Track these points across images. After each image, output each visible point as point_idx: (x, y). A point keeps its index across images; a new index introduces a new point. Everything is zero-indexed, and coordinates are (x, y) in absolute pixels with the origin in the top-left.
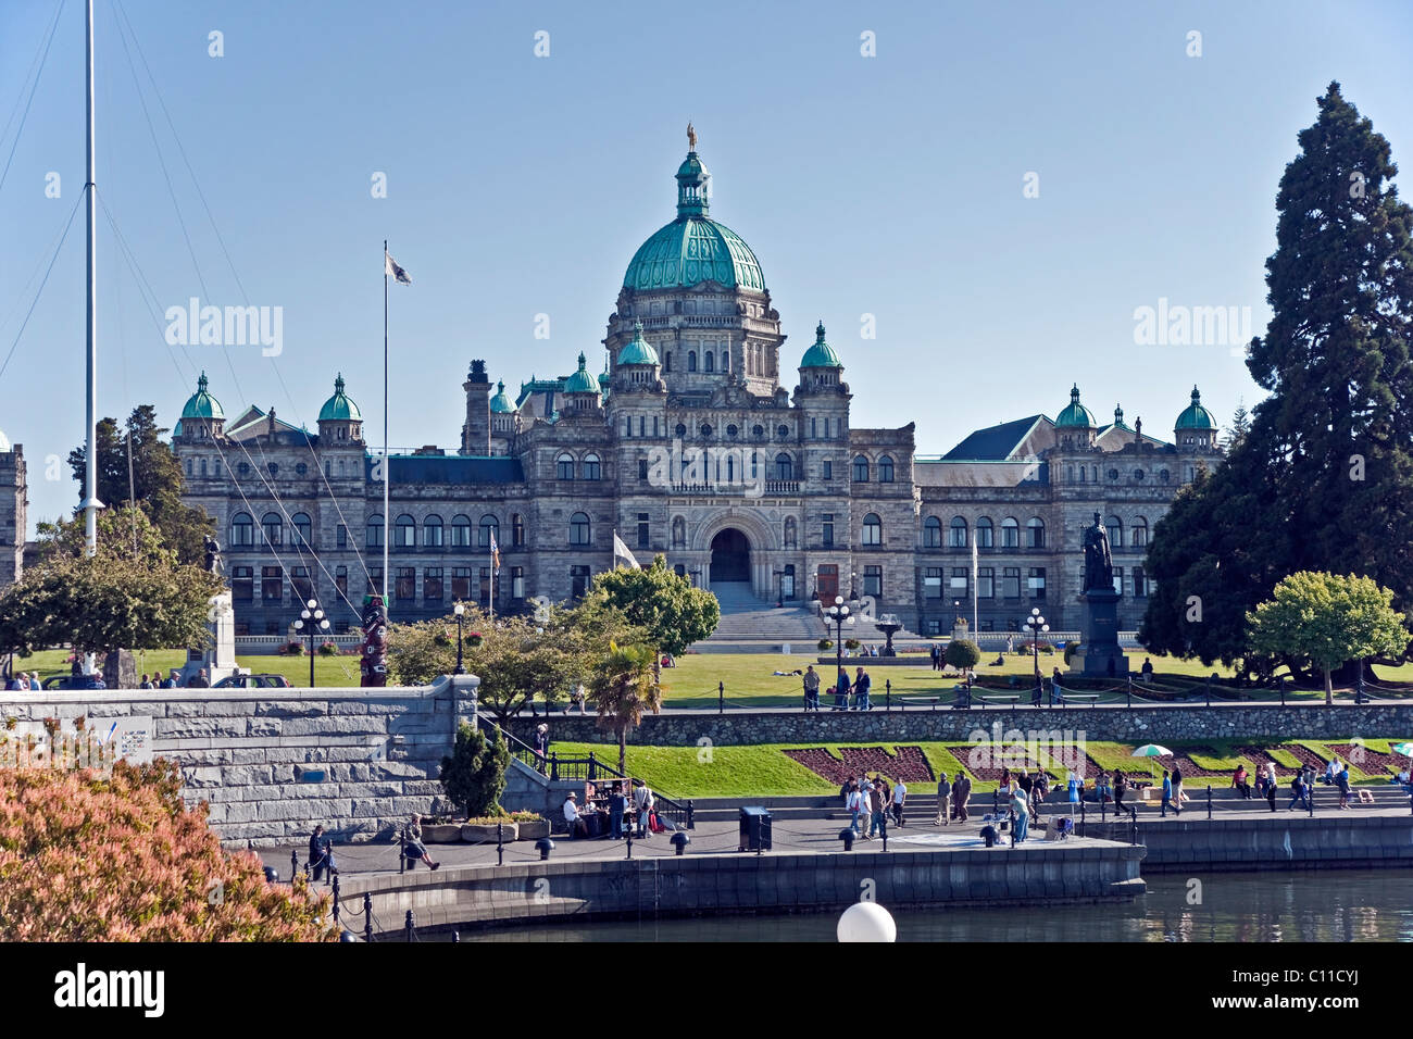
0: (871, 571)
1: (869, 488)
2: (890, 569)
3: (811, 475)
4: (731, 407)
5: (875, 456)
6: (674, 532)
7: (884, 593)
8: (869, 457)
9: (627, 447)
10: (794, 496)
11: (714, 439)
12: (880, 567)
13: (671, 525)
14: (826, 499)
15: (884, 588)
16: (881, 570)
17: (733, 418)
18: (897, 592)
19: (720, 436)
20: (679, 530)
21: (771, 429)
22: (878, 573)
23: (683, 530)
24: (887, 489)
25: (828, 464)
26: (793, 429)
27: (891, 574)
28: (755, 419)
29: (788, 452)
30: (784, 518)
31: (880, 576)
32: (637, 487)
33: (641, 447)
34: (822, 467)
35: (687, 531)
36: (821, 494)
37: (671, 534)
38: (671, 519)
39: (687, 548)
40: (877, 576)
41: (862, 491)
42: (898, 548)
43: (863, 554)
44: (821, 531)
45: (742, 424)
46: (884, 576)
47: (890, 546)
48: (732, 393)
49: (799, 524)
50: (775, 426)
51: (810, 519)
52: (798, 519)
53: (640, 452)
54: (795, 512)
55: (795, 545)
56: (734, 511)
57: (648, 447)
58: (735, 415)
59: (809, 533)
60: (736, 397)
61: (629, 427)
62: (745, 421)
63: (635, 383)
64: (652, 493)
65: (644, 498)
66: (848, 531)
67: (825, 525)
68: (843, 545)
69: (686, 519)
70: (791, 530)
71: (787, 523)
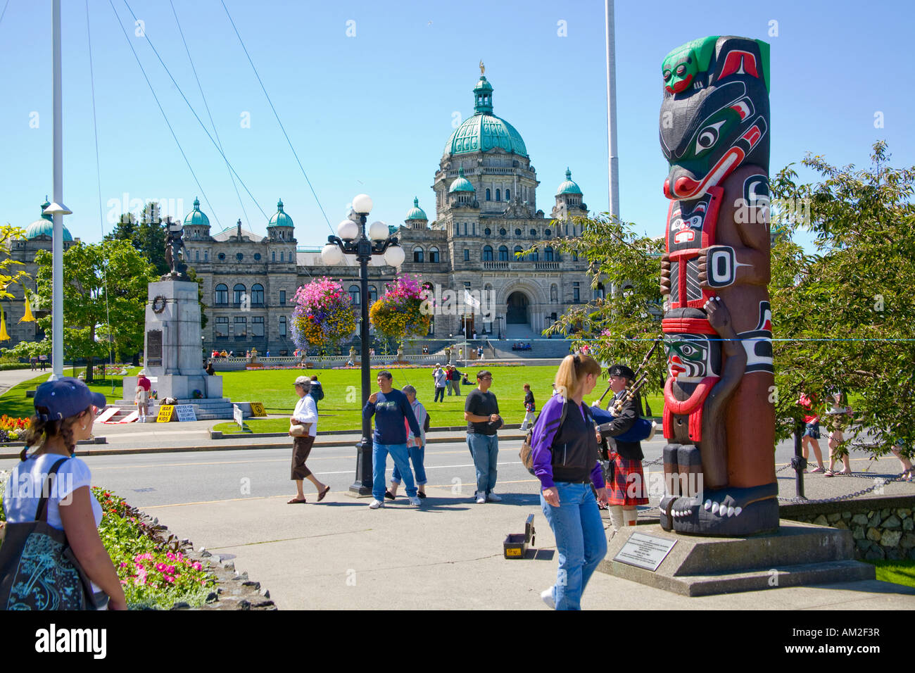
3: (566, 258)
4: (517, 218)
9: (456, 241)
10: (556, 271)
11: (508, 237)
13: (484, 289)
14: (575, 273)
17: (518, 224)
19: (511, 236)
21: (541, 231)
26: (554, 232)
28: (532, 226)
30: (550, 285)
32: (464, 266)
33: (465, 241)
36: (572, 270)
38: (484, 285)
44: (573, 292)
45: (524, 228)
48: (518, 210)
49: (559, 288)
50: (543, 230)
51: (565, 285)
52: (558, 285)
53: (465, 244)
54: (557, 281)
55: (557, 301)
56: (521, 280)
57: (469, 242)
58: (520, 223)
59: (565, 293)
60: (521, 212)
61: (458, 229)
62: (526, 227)
63: (461, 203)
64: (472, 270)
65: (467, 272)
66: (588, 292)
67: (574, 288)
68: (585, 300)
69: (493, 285)
70: (554, 292)
71: (552, 287)
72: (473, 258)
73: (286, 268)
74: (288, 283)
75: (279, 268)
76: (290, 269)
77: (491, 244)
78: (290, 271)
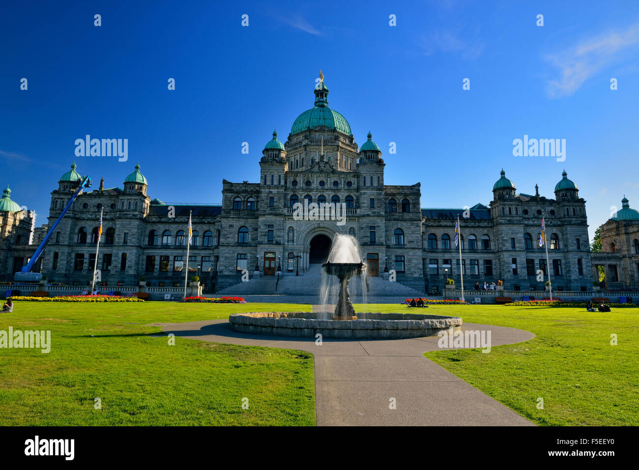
0: (399, 259)
1: (397, 216)
2: (409, 257)
3: (363, 205)
4: (321, 172)
5: (399, 199)
6: (288, 235)
7: (406, 271)
8: (397, 199)
9: (264, 190)
10: (354, 217)
11: (312, 188)
12: (404, 256)
13: (287, 232)
14: (371, 218)
15: (406, 268)
16: (404, 257)
17: (322, 178)
18: (413, 270)
19: (315, 186)
20: (291, 234)
21: (342, 183)
22: (403, 260)
23: (293, 234)
24: (406, 216)
25: (372, 200)
26: (355, 183)
27: (410, 260)
28: (335, 178)
29: (352, 194)
30: (348, 229)
31: (404, 261)
32: (268, 211)
33: (271, 190)
34: (369, 201)
35: (295, 235)
36: (368, 215)
37: (287, 236)
38: (287, 228)
39: (295, 244)
40: (401, 261)
41: (393, 217)
42: (413, 247)
43: (394, 250)
44: (369, 235)
45: (327, 180)
46: (406, 262)
47: (408, 246)
48: (322, 165)
49: (356, 232)
50: (345, 182)
51: (362, 228)
52: (356, 229)
53: (271, 192)
54: (355, 225)
57: (275, 191)
58: (323, 175)
59: (362, 236)
60: (324, 167)
61: (265, 180)
62: (329, 179)
63: (270, 158)
64: (276, 215)
65: (271, 216)
66: (384, 234)
67: (371, 232)
68: (381, 243)
69: (295, 228)
71: (350, 231)
72: (277, 204)
73: (130, 214)
74: (132, 226)
75: (126, 214)
76: (134, 215)
77: (297, 194)
78: (134, 217)
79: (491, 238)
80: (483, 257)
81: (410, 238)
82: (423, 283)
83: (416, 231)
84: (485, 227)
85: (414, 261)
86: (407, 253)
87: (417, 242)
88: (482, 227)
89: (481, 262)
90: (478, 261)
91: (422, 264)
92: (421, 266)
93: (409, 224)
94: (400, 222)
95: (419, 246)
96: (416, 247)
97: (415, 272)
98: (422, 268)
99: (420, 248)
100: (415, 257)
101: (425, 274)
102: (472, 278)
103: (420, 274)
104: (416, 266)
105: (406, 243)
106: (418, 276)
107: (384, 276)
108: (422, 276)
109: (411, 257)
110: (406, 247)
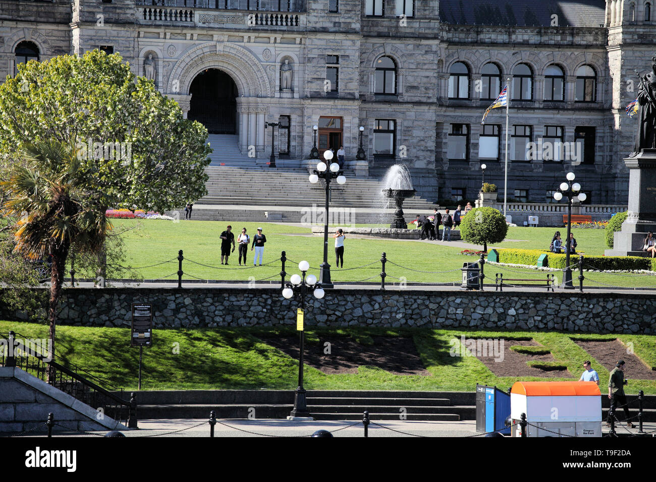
0: (384, 127)
1: (384, 25)
2: (406, 124)
10: (293, 32)
12: (395, 121)
13: (141, 62)
15: (397, 146)
16: (395, 124)
18: (413, 152)
20: (150, 69)
22: (392, 128)
23: (156, 68)
24: (406, 26)
27: (408, 130)
30: (279, 59)
31: (394, 132)
32: (100, 13)
35: (160, 70)
36: (326, 31)
38: (142, 54)
39: (161, 91)
40: (388, 131)
41: (375, 27)
42: (416, 99)
43: (375, 106)
44: (325, 76)
46: (398, 133)
47: (406, 97)
49: (296, 67)
51: (310, 60)
52: (296, 59)
54: (292, 52)
55: (292, 91)
56: (220, 47)
59: (308, 77)
64: (119, 23)
65: (107, 27)
66: (356, 76)
67: (328, 67)
68: (350, 94)
69: (160, 55)
70: (287, 74)
71: (283, 64)
79: (599, 74)
80: (576, 119)
81: (410, 79)
82: (434, 182)
83: (425, 64)
84: (588, 46)
85: (417, 133)
86: (404, 113)
87: (426, 89)
88: (579, 46)
89: (570, 132)
90: (562, 128)
91: (433, 138)
92: (431, 145)
93: (411, 47)
94: (389, 41)
95: (429, 98)
96: (424, 100)
97: (418, 158)
98: (433, 148)
99: (432, 104)
100: (420, 123)
101: (439, 160)
102: (545, 170)
103: (429, 163)
104: (422, 143)
105: (400, 90)
106: (424, 166)
107: (357, 167)
108: (433, 166)
109: (410, 124)
110: (401, 100)
